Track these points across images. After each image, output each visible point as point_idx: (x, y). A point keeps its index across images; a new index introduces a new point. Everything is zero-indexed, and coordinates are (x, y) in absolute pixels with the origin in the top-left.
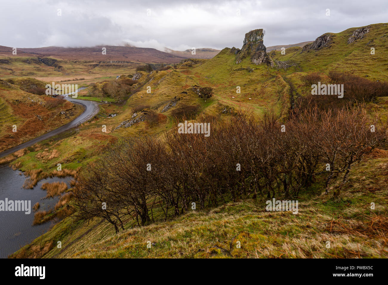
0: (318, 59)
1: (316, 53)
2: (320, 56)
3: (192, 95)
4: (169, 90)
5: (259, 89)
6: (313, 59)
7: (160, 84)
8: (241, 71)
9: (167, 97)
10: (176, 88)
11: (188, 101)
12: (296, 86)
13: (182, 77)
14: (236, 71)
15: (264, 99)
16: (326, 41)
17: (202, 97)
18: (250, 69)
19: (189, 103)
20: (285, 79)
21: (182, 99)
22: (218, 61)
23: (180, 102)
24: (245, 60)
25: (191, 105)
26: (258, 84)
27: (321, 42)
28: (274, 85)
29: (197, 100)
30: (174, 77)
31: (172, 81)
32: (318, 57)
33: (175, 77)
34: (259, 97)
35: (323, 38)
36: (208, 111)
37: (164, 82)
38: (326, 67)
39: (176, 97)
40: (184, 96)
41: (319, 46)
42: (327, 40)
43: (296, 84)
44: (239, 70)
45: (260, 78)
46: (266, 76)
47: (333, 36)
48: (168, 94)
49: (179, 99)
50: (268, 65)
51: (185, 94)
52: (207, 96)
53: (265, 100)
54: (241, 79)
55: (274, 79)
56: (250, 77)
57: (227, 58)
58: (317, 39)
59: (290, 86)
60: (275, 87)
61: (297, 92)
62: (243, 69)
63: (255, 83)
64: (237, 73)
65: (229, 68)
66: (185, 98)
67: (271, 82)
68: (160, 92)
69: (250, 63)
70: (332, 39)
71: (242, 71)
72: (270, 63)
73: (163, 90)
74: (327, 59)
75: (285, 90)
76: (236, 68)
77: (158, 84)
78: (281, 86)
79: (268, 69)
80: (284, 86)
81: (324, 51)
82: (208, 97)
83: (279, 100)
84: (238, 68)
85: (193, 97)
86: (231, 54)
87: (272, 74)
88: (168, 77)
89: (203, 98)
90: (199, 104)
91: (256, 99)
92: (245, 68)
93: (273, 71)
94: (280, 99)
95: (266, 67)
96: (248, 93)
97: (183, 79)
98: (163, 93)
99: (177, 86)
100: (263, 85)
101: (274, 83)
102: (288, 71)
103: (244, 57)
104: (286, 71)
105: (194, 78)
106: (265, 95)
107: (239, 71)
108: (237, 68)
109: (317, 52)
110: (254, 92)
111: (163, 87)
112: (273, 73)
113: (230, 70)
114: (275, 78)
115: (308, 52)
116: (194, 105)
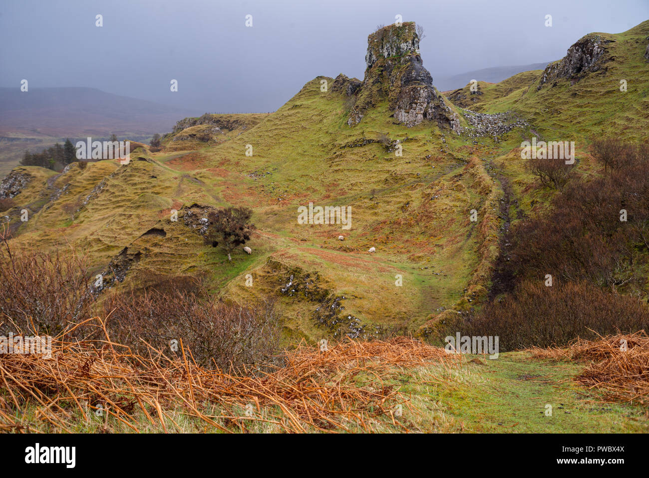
0: (578, 106)
1: (573, 88)
2: (583, 97)
3: (181, 238)
4: (115, 226)
5: (415, 205)
6: (566, 107)
7: (89, 207)
8: (362, 149)
9: (103, 250)
10: (138, 216)
11: (169, 262)
12: (518, 189)
13: (163, 178)
14: (347, 149)
15: (431, 235)
16: (591, 55)
17: (215, 244)
18: (388, 140)
19: (173, 266)
20: (491, 169)
21: (146, 256)
22: (294, 119)
23: (141, 265)
24: (372, 114)
25: (179, 274)
26: (413, 188)
27: (581, 59)
28: (459, 189)
29: (200, 253)
30: (136, 179)
31: (130, 192)
32: (578, 101)
33: (140, 180)
34: (417, 229)
35: (584, 46)
36: (234, 290)
37: (102, 197)
38: (601, 126)
39: (126, 249)
40: (156, 245)
41: (579, 70)
42: (595, 52)
43: (519, 183)
44: (355, 145)
45: (420, 169)
46: (437, 160)
47: (607, 42)
48: (107, 241)
49: (138, 256)
50: (442, 128)
51: (160, 237)
52: (232, 238)
53: (432, 240)
54: (362, 174)
55: (460, 170)
56: (388, 166)
57: (323, 107)
58: (570, 51)
59: (502, 192)
60: (461, 195)
61: (522, 207)
62: (370, 142)
63: (406, 185)
64: (350, 157)
65: (325, 140)
66: (156, 250)
67: (452, 179)
68: (84, 234)
69: (388, 123)
70: (605, 51)
71: (367, 148)
72: (447, 120)
73: (93, 228)
74: (602, 104)
75: (487, 203)
76: (346, 138)
77: (83, 208)
78: (479, 190)
79: (442, 140)
80: (486, 191)
81: (592, 82)
82: (237, 242)
83: (469, 236)
84: (354, 138)
85: (186, 244)
86: (334, 94)
87: (455, 154)
88: (116, 182)
89: (220, 247)
90: (207, 268)
91: (406, 237)
92: (373, 137)
93: (457, 144)
94: (474, 234)
95: (437, 131)
96: (382, 218)
97: (167, 184)
98: (92, 237)
99: (139, 212)
100: (429, 191)
101: (460, 183)
102: (504, 144)
103: (370, 105)
104: (497, 143)
105: (206, 181)
106: (434, 223)
107: (356, 150)
108: (349, 139)
109: (575, 87)
110: (402, 216)
111: (97, 216)
112: (460, 150)
113: (330, 147)
114: (464, 167)
115: (555, 85)
116: (189, 274)
